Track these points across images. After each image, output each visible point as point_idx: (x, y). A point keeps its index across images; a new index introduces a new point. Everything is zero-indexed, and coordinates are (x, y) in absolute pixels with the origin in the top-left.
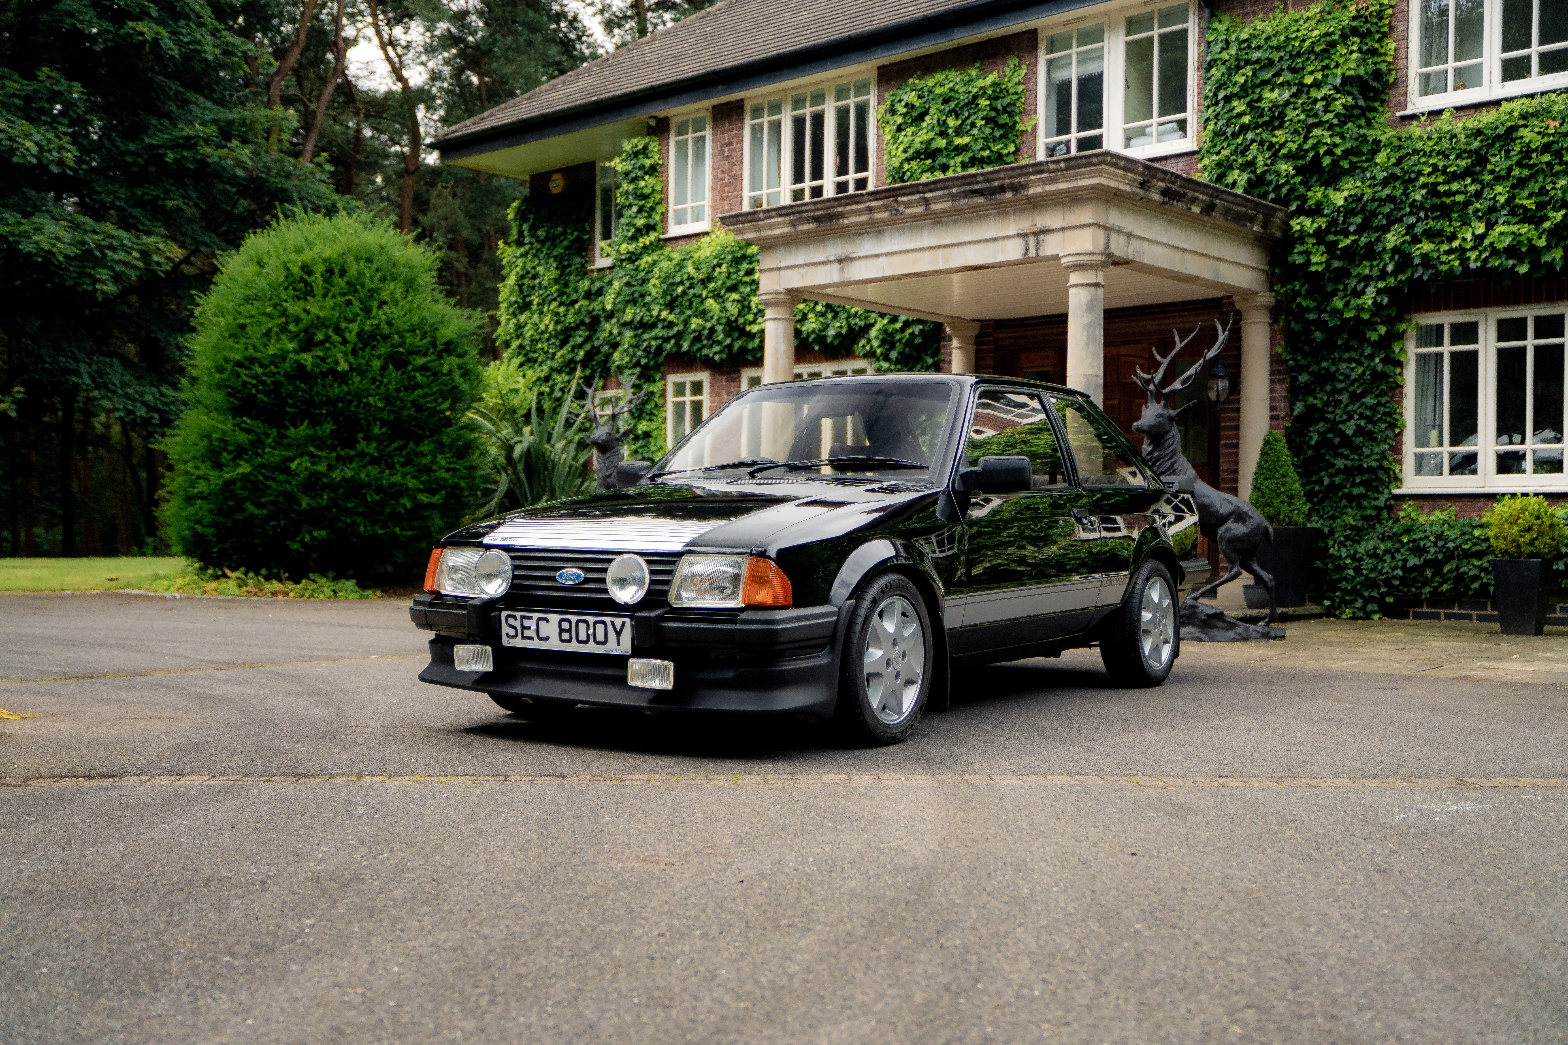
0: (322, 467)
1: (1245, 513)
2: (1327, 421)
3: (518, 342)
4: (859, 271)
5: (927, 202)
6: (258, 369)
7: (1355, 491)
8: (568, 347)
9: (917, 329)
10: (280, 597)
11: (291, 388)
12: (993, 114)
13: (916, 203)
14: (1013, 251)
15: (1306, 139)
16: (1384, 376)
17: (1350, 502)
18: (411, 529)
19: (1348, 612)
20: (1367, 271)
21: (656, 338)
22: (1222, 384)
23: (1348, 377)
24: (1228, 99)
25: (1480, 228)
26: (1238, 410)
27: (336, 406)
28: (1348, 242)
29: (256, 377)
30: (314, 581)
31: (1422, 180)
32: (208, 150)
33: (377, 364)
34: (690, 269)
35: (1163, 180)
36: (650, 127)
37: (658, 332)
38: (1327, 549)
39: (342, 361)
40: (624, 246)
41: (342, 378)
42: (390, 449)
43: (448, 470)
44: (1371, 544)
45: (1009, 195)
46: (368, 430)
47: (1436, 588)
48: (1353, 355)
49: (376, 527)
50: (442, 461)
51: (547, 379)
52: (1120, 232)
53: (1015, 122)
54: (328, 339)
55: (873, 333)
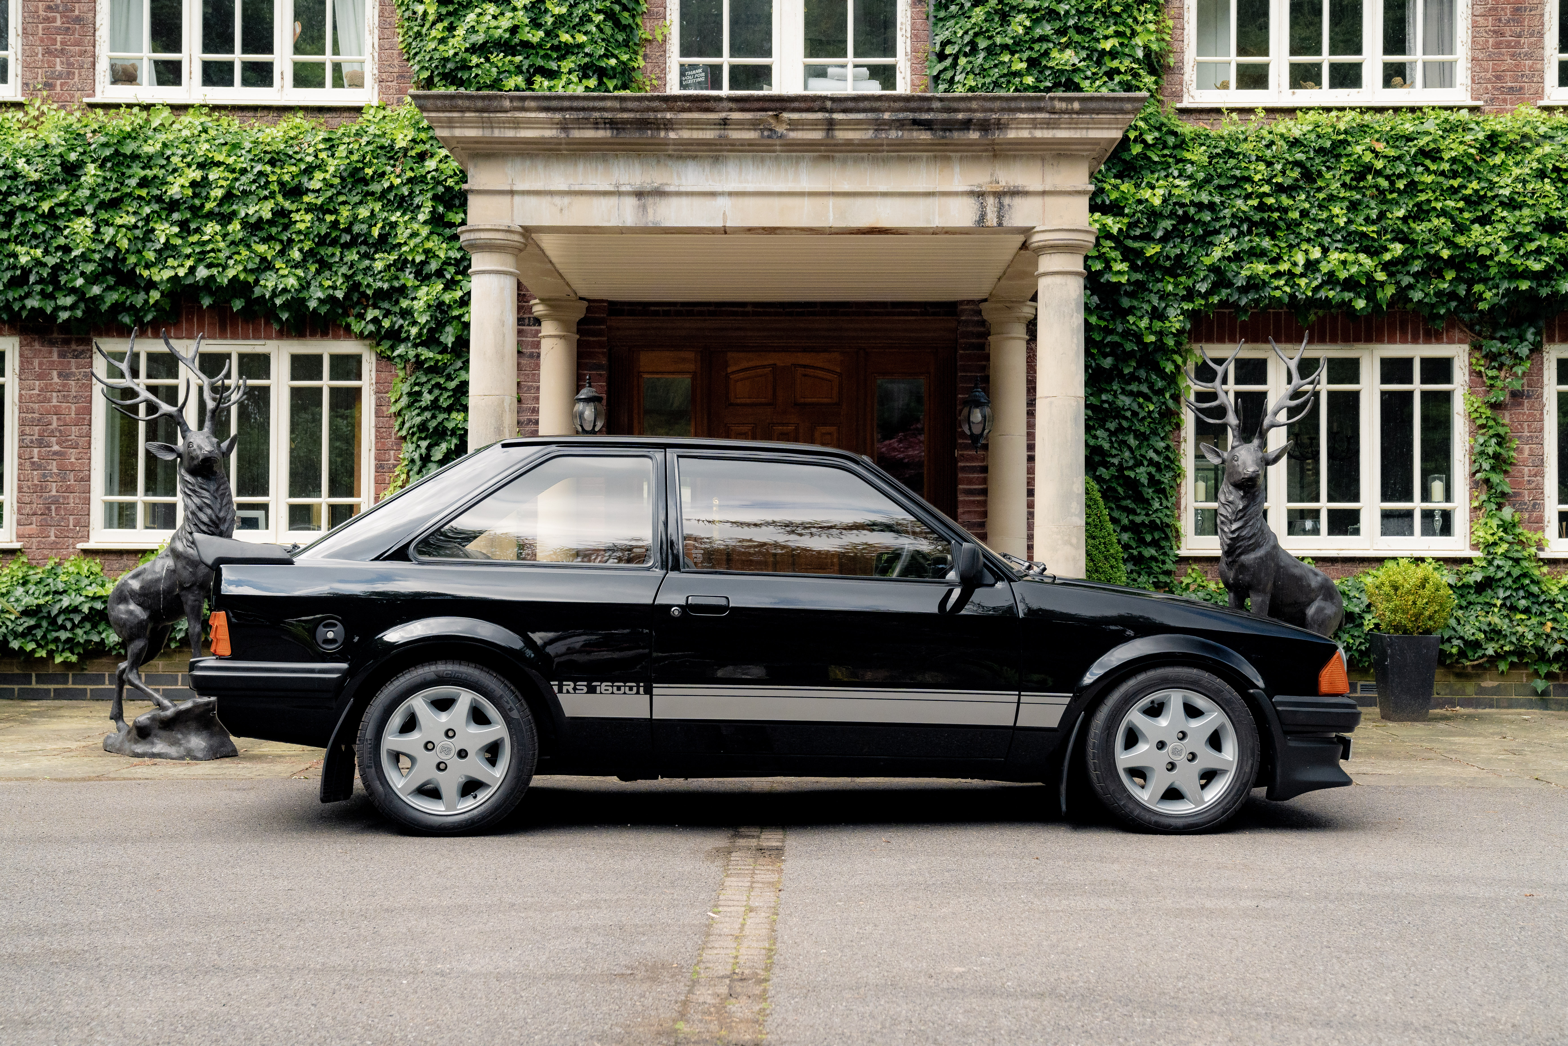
4: (676, 214)
13: (813, 125)
14: (959, 214)
22: (981, 414)
23: (1136, 414)
53: (639, 26)
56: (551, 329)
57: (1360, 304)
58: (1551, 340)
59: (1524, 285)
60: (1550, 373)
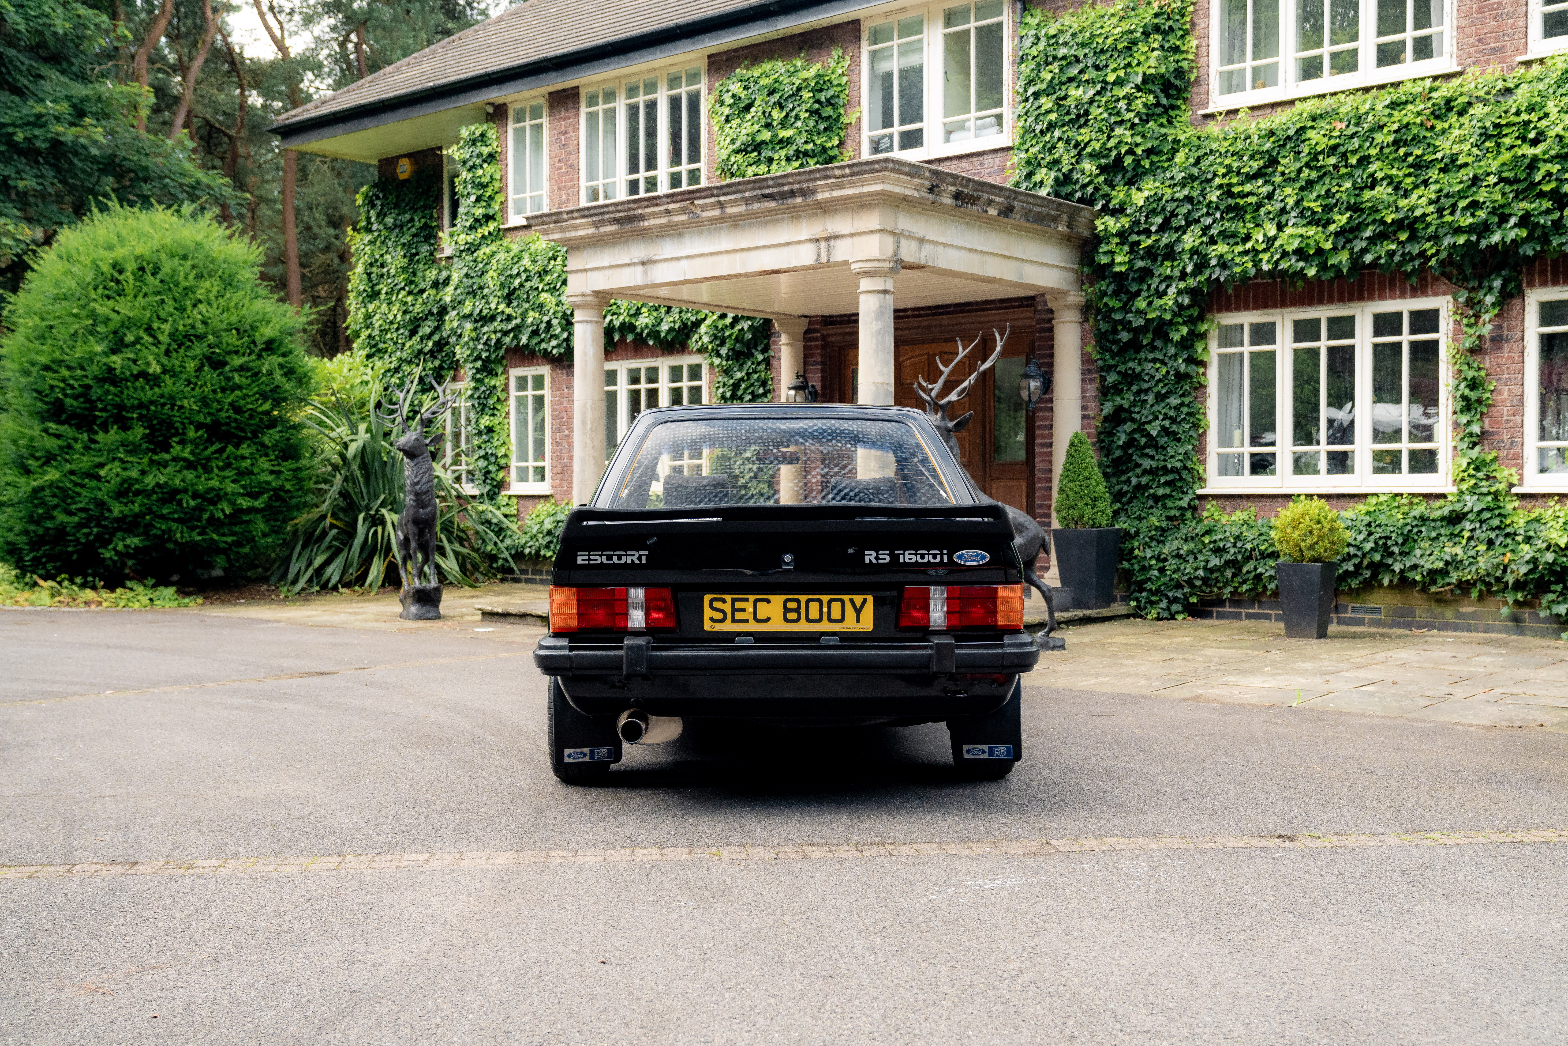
0: (134, 474)
1: (1022, 525)
2: (1133, 420)
3: (367, 332)
4: (663, 274)
5: (722, 205)
6: (65, 373)
7: (1160, 492)
8: (417, 338)
9: (746, 325)
10: (93, 607)
11: (100, 392)
12: (816, 106)
13: (712, 206)
14: (805, 256)
15: (1109, 137)
16: (1187, 376)
17: (1156, 502)
18: (232, 534)
19: (1154, 613)
20: (1168, 271)
21: (495, 332)
22: (1034, 384)
23: (1153, 377)
24: (1036, 95)
25: (1272, 231)
26: (1051, 409)
27: (148, 409)
28: (1149, 242)
29: (64, 380)
30: (131, 589)
31: (1218, 181)
32: (60, 129)
33: (191, 366)
34: (526, 262)
35: (953, 184)
36: (488, 114)
37: (496, 325)
38: (1132, 550)
39: (154, 362)
40: (463, 236)
41: (154, 380)
42: (207, 452)
43: (272, 472)
44: (1176, 544)
45: (799, 200)
46: (184, 434)
47: (1236, 588)
48: (1159, 355)
49: (194, 533)
50: (264, 463)
51: (397, 370)
52: (910, 237)
53: (840, 115)
54: (138, 340)
55: (703, 329)
56: (784, 339)
57: (1311, 272)
58: (1531, 284)
59: (1461, 240)
60: (1532, 316)
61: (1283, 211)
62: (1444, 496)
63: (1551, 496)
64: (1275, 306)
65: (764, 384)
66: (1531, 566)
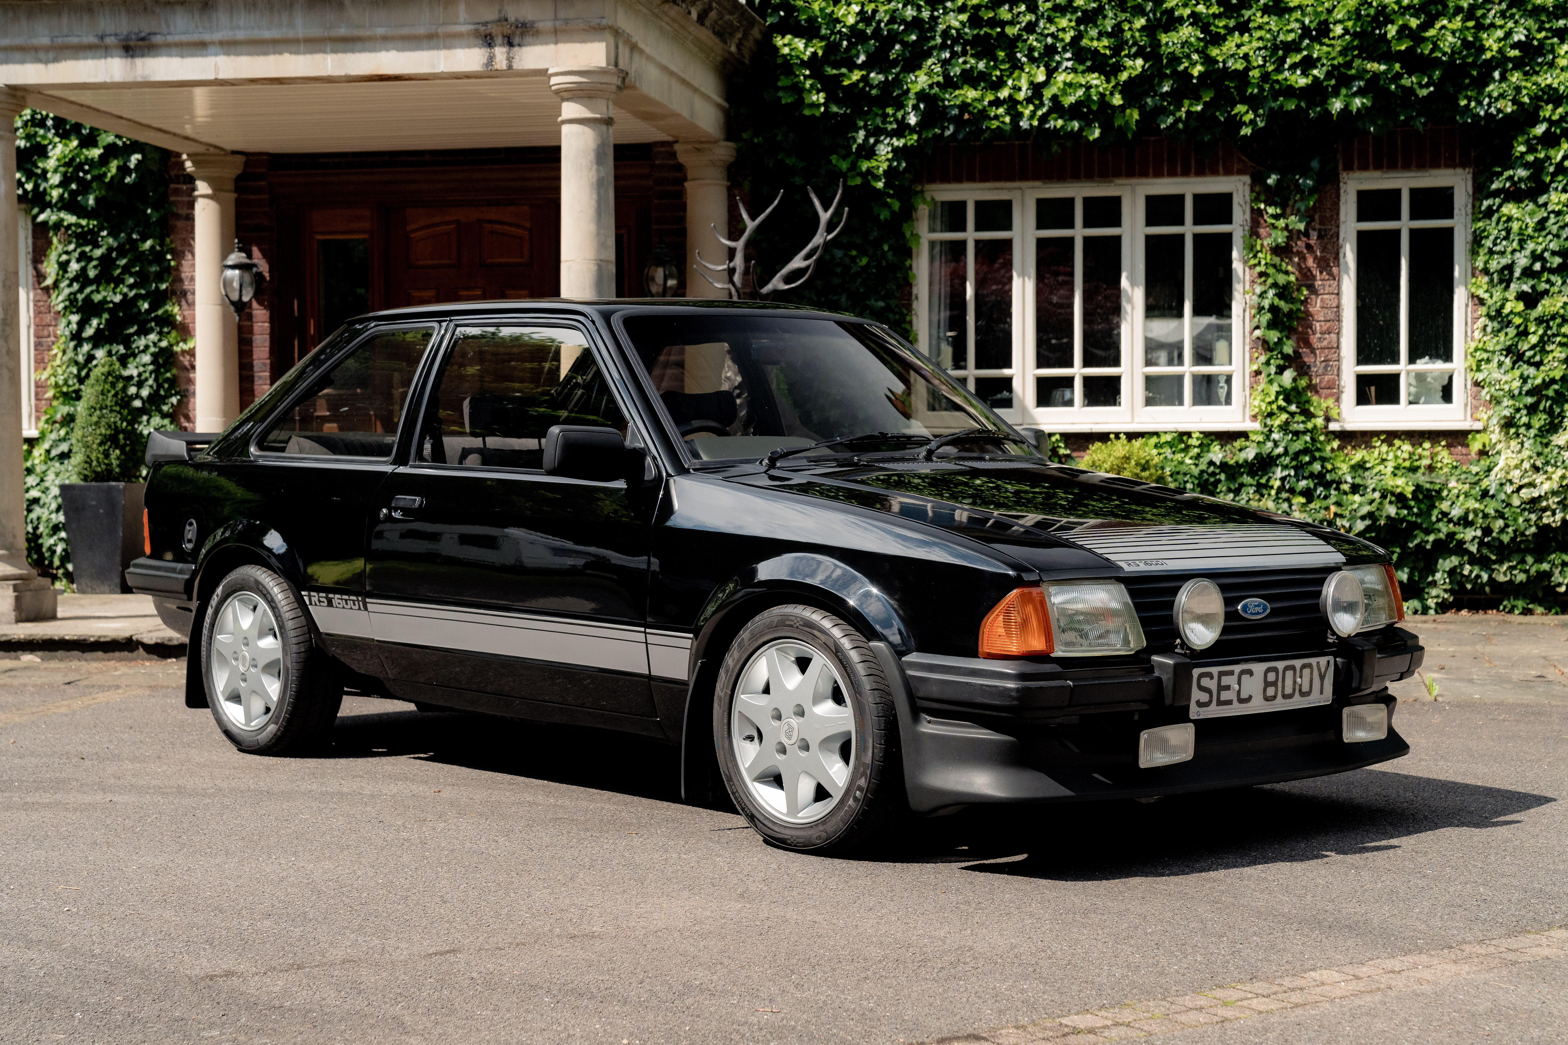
9: (132, 159)
14: (465, 58)
16: (892, 269)
23: (847, 269)
25: (1038, 75)
28: (853, 78)
48: (855, 238)
52: (627, 41)
56: (202, 187)
58: (1349, 168)
60: (1348, 208)
61: (1050, 51)
62: (1244, 435)
63: (1376, 434)
64: (1010, 178)
65: (157, 257)
66: (1368, 522)
